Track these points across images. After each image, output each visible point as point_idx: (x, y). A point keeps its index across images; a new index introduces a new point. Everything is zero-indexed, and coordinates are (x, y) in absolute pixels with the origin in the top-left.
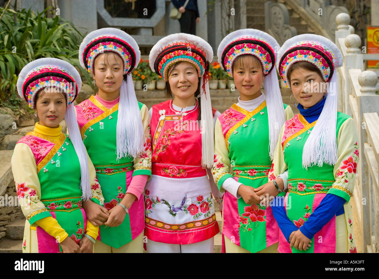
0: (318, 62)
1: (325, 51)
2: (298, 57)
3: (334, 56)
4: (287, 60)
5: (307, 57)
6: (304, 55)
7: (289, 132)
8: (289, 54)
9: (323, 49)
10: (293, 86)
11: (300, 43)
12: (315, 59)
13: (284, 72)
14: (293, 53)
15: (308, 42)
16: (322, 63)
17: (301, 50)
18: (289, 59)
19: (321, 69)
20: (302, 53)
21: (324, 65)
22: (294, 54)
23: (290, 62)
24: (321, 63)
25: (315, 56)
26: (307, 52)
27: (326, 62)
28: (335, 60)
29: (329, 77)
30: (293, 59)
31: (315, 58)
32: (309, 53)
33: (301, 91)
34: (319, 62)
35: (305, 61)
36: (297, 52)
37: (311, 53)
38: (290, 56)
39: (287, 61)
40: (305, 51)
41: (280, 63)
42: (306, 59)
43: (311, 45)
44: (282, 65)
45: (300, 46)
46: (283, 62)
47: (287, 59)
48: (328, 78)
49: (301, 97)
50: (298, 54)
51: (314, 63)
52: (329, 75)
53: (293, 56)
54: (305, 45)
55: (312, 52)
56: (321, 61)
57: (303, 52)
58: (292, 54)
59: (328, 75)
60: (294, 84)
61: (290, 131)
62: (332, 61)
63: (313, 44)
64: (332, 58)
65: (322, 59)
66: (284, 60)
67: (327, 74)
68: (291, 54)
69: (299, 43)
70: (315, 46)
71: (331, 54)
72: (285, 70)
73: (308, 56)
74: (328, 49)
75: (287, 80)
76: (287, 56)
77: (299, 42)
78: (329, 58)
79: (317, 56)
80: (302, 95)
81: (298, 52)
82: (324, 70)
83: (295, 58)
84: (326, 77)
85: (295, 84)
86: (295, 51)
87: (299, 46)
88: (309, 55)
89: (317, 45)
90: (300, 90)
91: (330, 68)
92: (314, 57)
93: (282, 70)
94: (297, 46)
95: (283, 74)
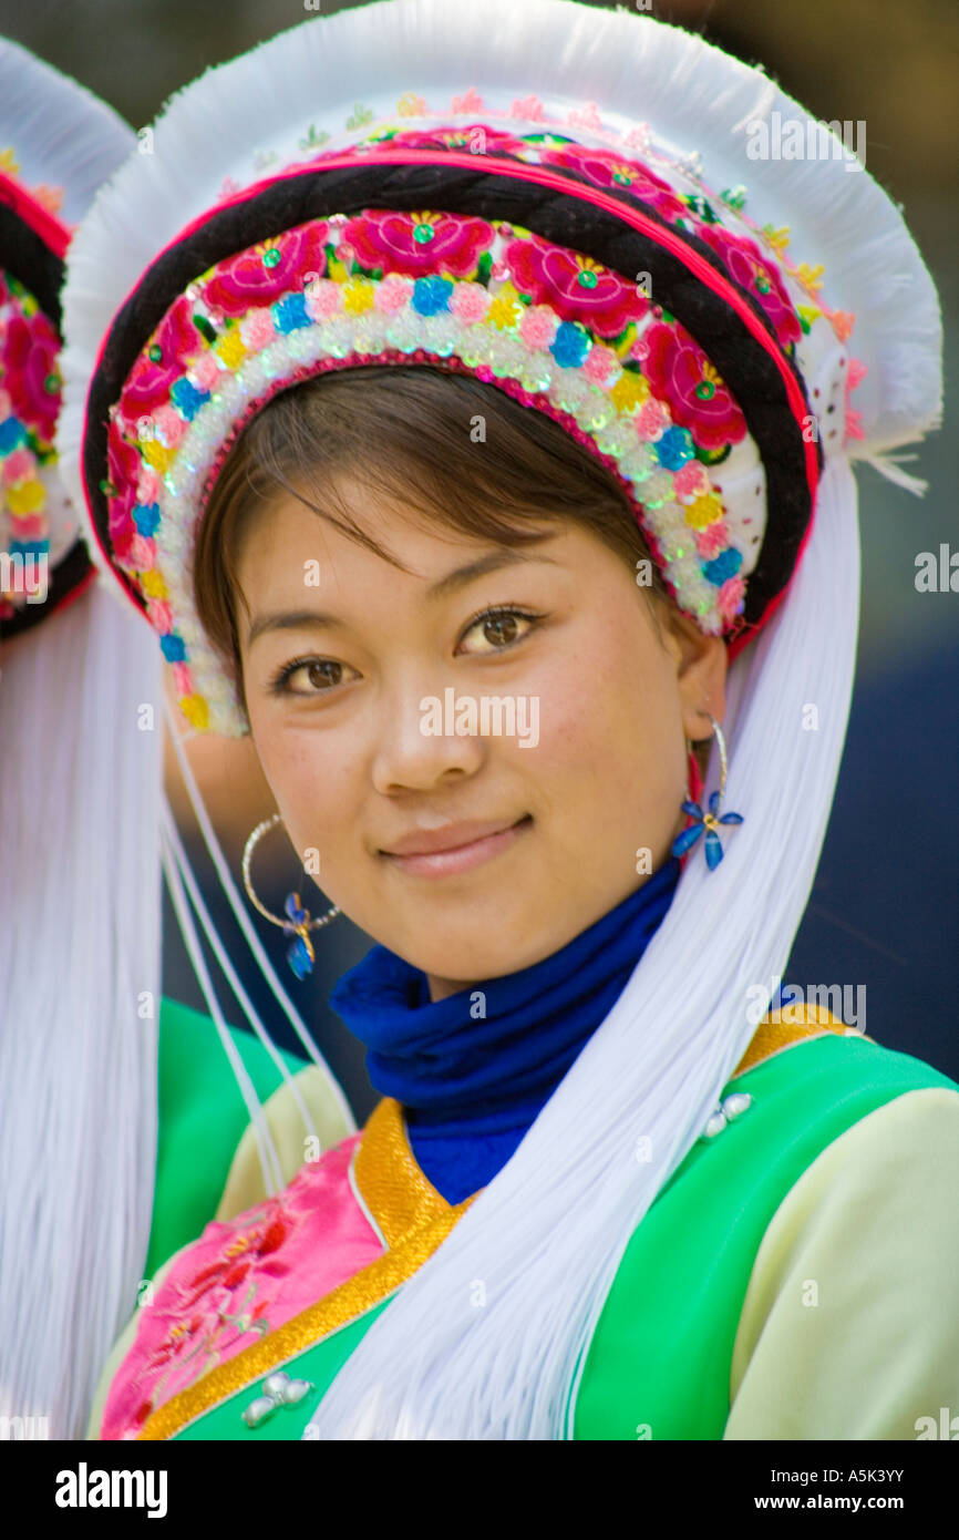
0: (601, 374)
1: (689, 226)
2: (329, 306)
3: (814, 295)
4: (191, 346)
5: (454, 301)
6: (409, 282)
7: (193, 1330)
8: (213, 273)
9: (668, 202)
10: (278, 706)
11: (365, 119)
12: (560, 334)
13: (154, 513)
14: (267, 254)
15: (473, 104)
16: (659, 392)
17: (365, 216)
18: (211, 335)
19: (642, 471)
20: (379, 257)
21: (681, 418)
22: (277, 271)
23: (231, 374)
24: (642, 384)
25: (563, 284)
26: (443, 234)
27: (709, 374)
28: (839, 351)
29: (752, 580)
30: (263, 340)
31: (556, 322)
32: (481, 252)
33: (383, 775)
34: (616, 376)
35: (424, 364)
36: (312, 239)
37: (496, 249)
38: (231, 299)
39: (183, 369)
40: (424, 227)
41: (103, 393)
42: (440, 336)
43: (502, 145)
44: (120, 422)
45: (362, 156)
46: (137, 371)
47: (186, 338)
48: (737, 588)
49: (383, 855)
50: (337, 269)
51: (543, 386)
52: (750, 557)
53: (264, 299)
54: (426, 141)
55: (523, 234)
56: (631, 366)
57: (402, 236)
58: (255, 274)
59: (733, 552)
60: (283, 682)
61: (211, 1319)
62: (791, 359)
63: (533, 126)
64: (790, 327)
65: (654, 336)
66: (150, 353)
67: (717, 534)
68: (232, 271)
69: (351, 125)
70: (567, 162)
71: (773, 272)
72: (158, 487)
73: (464, 290)
74: (737, 205)
75: (190, 628)
76: (191, 293)
77: (348, 112)
78: (749, 314)
79: (581, 290)
80: (391, 826)
81: (335, 238)
82: (686, 486)
83: (298, 319)
84: (717, 572)
85: (303, 680)
86: (293, 224)
87: (346, 153)
88: (483, 279)
89: (590, 140)
90: (369, 763)
91: (767, 457)
92: (539, 301)
93: (128, 483)
94: (322, 158)
95: (139, 545)
